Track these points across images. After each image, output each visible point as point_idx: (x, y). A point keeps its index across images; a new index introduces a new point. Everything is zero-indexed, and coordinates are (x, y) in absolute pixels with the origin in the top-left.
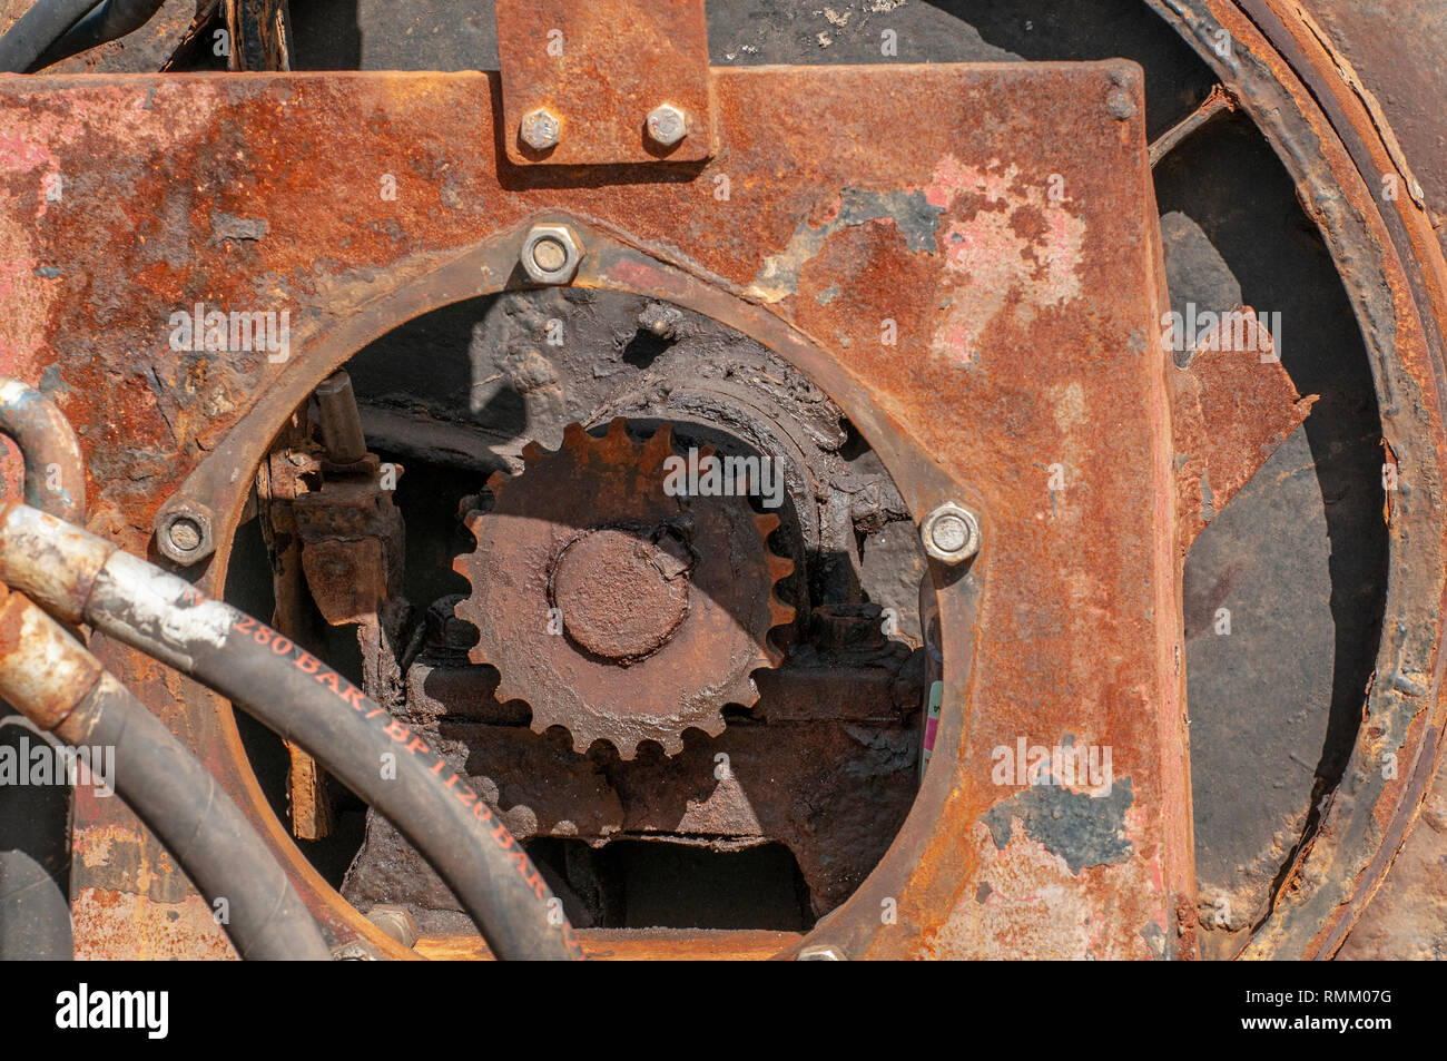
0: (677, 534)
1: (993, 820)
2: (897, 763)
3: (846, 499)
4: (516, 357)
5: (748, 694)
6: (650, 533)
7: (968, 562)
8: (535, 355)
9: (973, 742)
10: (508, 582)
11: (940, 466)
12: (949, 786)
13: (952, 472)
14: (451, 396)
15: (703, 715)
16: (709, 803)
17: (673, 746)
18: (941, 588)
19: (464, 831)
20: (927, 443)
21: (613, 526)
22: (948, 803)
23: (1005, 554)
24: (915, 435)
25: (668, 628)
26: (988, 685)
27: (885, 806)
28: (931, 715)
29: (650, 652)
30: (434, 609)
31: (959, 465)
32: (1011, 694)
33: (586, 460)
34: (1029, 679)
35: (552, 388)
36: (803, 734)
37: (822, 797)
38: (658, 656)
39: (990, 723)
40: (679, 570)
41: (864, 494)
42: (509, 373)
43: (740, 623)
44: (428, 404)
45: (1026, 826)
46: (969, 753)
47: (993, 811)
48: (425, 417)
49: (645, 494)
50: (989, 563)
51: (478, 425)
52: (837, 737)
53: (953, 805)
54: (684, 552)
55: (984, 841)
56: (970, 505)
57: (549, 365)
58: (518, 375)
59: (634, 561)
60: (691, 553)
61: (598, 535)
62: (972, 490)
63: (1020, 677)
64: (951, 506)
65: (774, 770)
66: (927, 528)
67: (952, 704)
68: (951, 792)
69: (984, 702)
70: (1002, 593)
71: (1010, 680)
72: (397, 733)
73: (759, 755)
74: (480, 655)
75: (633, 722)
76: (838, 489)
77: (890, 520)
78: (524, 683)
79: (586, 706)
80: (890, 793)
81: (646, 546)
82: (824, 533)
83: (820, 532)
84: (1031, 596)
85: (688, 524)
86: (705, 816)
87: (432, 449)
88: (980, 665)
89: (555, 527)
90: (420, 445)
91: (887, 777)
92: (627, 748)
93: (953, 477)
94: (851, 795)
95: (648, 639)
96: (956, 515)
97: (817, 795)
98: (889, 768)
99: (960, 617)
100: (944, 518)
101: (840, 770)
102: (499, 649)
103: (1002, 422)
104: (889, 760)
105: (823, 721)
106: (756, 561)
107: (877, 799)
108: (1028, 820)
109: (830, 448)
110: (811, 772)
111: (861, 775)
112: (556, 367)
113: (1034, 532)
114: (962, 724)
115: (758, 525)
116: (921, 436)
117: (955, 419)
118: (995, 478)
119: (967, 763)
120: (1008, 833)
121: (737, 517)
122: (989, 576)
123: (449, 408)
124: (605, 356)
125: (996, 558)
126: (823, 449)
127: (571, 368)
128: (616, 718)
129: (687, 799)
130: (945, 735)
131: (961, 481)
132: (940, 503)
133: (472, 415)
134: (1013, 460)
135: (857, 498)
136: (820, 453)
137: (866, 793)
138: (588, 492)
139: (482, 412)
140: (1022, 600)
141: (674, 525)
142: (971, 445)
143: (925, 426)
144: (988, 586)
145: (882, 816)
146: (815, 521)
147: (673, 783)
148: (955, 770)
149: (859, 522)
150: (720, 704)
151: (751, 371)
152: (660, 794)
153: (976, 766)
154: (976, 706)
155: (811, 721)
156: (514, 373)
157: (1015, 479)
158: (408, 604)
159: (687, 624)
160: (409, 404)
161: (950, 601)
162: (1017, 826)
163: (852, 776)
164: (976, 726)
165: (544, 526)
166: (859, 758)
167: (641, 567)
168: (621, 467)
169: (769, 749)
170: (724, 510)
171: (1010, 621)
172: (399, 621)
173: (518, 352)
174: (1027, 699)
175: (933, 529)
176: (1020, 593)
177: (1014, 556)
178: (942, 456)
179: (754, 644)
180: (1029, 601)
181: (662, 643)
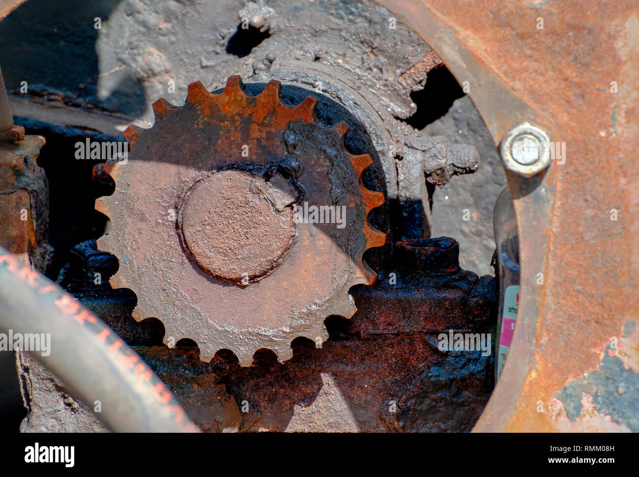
0: (285, 173)
1: (566, 397)
2: (472, 367)
3: (419, 156)
4: (136, 51)
5: (347, 308)
6: (263, 173)
7: (540, 175)
8: (152, 49)
9: (547, 330)
10: (143, 219)
11: (515, 93)
12: (527, 369)
13: (526, 98)
14: (82, 86)
15: (309, 327)
16: (313, 407)
17: (284, 354)
18: (518, 198)
19: (128, 388)
20: (505, 73)
21: (231, 167)
22: (527, 382)
23: (573, 168)
24: (494, 67)
25: (279, 253)
26: (560, 280)
27: (462, 405)
28: (506, 315)
29: (264, 274)
30: (76, 250)
31: (532, 92)
32: (579, 287)
33: (207, 112)
34: (594, 274)
35: (166, 77)
36: (392, 345)
37: (408, 399)
38: (271, 278)
39: (561, 313)
40: (288, 202)
41: (434, 151)
42: (129, 65)
43: (340, 246)
44: (62, 94)
45: (595, 401)
46: (544, 340)
47: (565, 389)
48: (58, 104)
49: (258, 139)
50: (559, 176)
51: (104, 109)
52: (420, 348)
53: (531, 384)
54: (292, 188)
55: (559, 415)
56: (542, 126)
57: (164, 57)
58: (138, 66)
59: (250, 196)
60: (297, 188)
61: (219, 175)
62: (543, 113)
63: (587, 273)
64: (526, 126)
65: (367, 377)
66: (506, 146)
67: (529, 297)
68: (529, 373)
69: (556, 295)
70: (570, 201)
71: (578, 275)
72: (68, 306)
73: (354, 364)
74: (119, 281)
75: (250, 334)
76: (412, 147)
77: (456, 173)
78: (157, 303)
79: (210, 321)
80: (466, 393)
81: (259, 183)
82: (401, 184)
83: (398, 183)
84: (596, 203)
85: (294, 164)
86: (309, 419)
87: (68, 126)
88: (552, 263)
89: (182, 169)
90: (58, 123)
91: (463, 380)
92: (245, 357)
93: (527, 103)
94: (433, 396)
95: (263, 263)
96: (531, 134)
97: (404, 397)
98: (465, 372)
99: (534, 223)
100: (520, 137)
101: (424, 375)
102: (136, 275)
103: (569, 54)
104: (465, 365)
105: (408, 334)
106: (353, 193)
107: (455, 399)
108: (596, 396)
109: (402, 116)
110: (398, 378)
111: (442, 379)
112: (169, 59)
113: (598, 148)
114: (537, 315)
115: (354, 163)
116: (499, 68)
117: (529, 52)
118: (563, 102)
119: (543, 348)
120: (579, 407)
121: (336, 156)
122: (559, 187)
123: (79, 96)
124: (210, 49)
125: (565, 171)
126: (397, 118)
127: (182, 60)
128: (236, 331)
129: (294, 403)
130: (523, 325)
131: (534, 106)
132: (517, 124)
133: (99, 102)
134: (578, 85)
135: (428, 155)
136: (395, 121)
137: (445, 394)
138: (210, 140)
139: (108, 100)
140: (588, 207)
141: (282, 164)
142: (542, 75)
143: (502, 60)
144: (558, 195)
145: (460, 413)
146: (394, 174)
147: (282, 391)
148: (532, 354)
149: (430, 175)
150: (324, 317)
151: (334, 55)
152: (271, 401)
153: (550, 350)
154: (550, 299)
155: (397, 335)
156: (134, 65)
157: (581, 102)
158: (52, 249)
159: (294, 249)
160: (45, 93)
161: (526, 209)
162: (587, 402)
163: (433, 379)
164: (549, 316)
165: (172, 169)
166: (439, 364)
167: (256, 201)
168: (237, 118)
169: (362, 360)
170: (325, 151)
171: (578, 225)
172: (46, 263)
173: (137, 47)
174: (594, 292)
175: (511, 146)
176: (586, 200)
177: (581, 169)
178: (518, 85)
179: (352, 263)
180: (594, 207)
181: (274, 266)
